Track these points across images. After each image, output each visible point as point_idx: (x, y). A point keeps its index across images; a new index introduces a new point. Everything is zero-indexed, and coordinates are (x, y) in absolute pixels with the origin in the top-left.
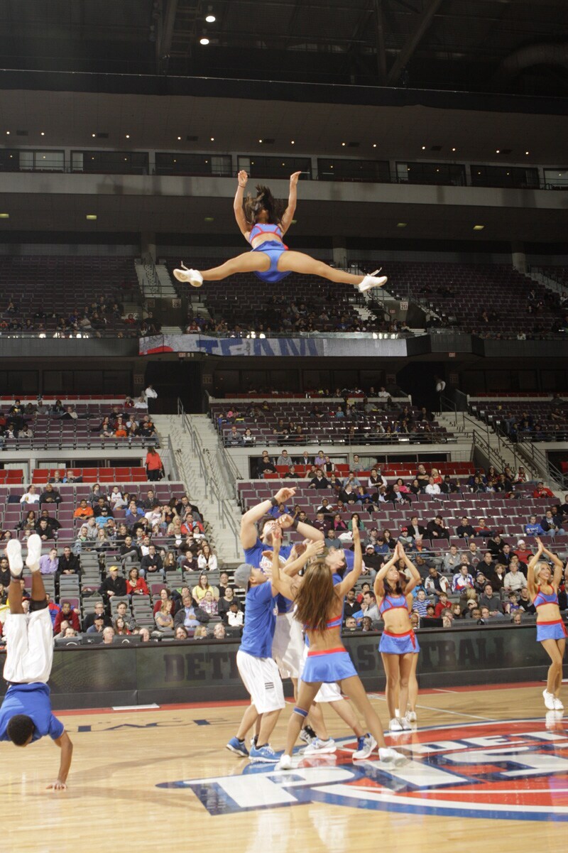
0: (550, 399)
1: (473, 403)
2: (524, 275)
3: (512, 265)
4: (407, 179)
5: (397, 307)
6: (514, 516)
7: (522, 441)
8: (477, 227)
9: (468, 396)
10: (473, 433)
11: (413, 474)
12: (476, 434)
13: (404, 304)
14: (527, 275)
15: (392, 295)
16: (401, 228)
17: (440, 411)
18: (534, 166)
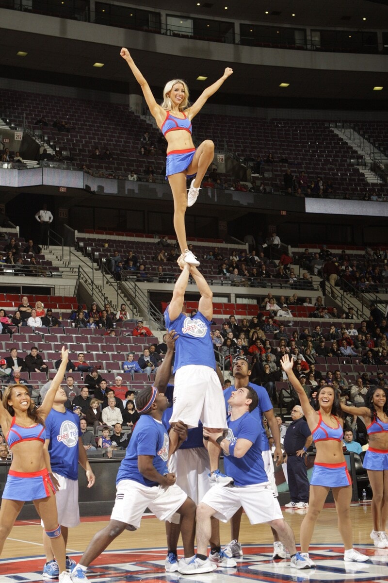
0: (156, 240)
1: (80, 239)
2: (139, 117)
3: (128, 106)
4: (31, 8)
5: (11, 137)
6: (113, 353)
7: (126, 280)
8: (98, 65)
9: (76, 231)
10: (79, 269)
11: (15, 306)
12: (81, 270)
13: (19, 134)
14: (142, 117)
15: (7, 124)
16: (21, 56)
17: (47, 245)
18: (157, 11)
